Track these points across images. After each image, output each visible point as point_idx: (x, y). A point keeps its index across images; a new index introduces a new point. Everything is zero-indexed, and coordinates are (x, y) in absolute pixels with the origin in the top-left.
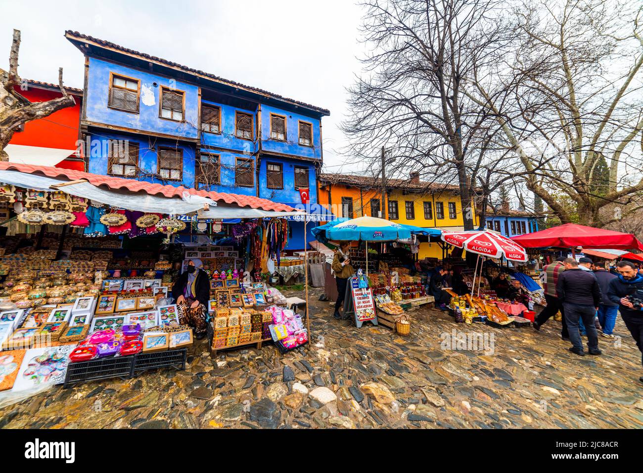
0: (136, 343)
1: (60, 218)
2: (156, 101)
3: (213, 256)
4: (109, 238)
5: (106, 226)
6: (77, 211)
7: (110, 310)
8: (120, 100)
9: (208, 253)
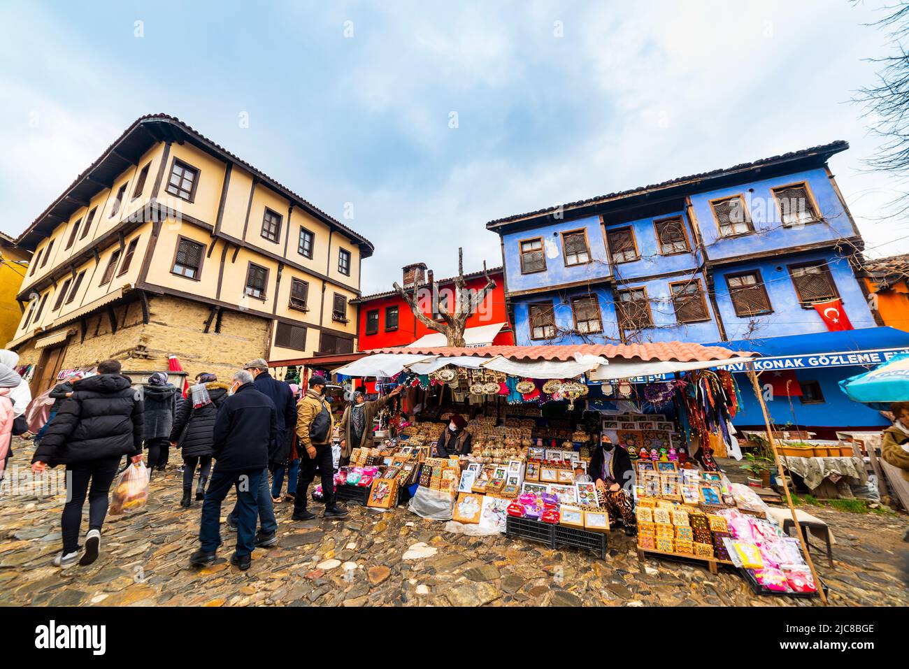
0: (554, 513)
1: (491, 389)
2: (559, 250)
3: (637, 428)
4: (527, 406)
5: (520, 394)
6: (501, 382)
7: (536, 477)
8: (529, 263)
9: (631, 424)
